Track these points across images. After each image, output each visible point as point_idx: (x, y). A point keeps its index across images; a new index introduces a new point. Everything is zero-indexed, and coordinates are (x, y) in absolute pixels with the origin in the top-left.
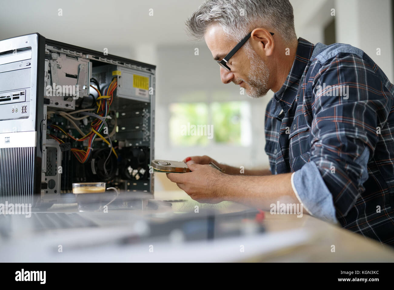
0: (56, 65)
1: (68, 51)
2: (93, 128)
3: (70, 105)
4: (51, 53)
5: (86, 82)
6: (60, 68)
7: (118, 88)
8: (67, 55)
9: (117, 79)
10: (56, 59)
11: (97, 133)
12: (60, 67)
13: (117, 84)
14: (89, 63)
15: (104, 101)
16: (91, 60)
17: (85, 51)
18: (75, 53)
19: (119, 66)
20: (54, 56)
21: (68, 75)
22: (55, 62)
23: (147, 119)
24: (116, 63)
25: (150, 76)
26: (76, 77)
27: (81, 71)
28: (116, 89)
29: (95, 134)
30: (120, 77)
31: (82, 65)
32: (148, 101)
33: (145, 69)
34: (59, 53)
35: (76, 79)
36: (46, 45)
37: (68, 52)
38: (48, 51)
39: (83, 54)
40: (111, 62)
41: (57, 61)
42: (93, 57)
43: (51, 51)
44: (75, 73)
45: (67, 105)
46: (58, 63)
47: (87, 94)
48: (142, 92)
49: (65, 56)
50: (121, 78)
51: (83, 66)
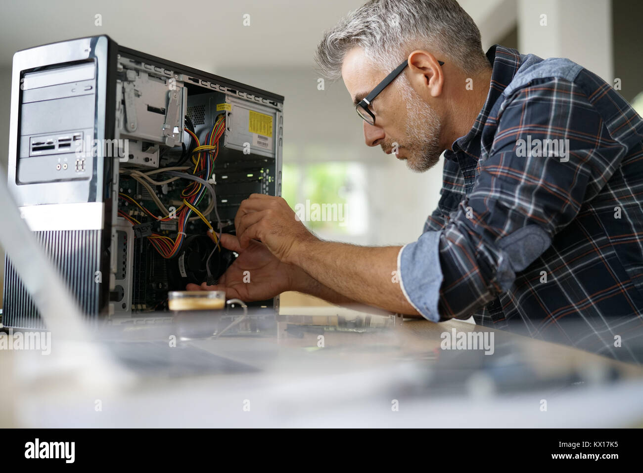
0: (133, 91)
1: (152, 67)
2: (186, 199)
3: (151, 160)
4: (125, 70)
5: (178, 121)
6: (139, 96)
7: (227, 132)
8: (150, 75)
9: (225, 117)
10: (133, 80)
11: (193, 208)
12: (139, 93)
13: (225, 127)
14: (183, 88)
15: (205, 153)
16: (186, 84)
17: (179, 69)
18: (162, 71)
19: (228, 95)
20: (131, 74)
21: (150, 109)
22: (131, 85)
23: (266, 186)
24: (225, 90)
25: (275, 114)
26: (162, 112)
27: (170, 101)
28: (224, 135)
29: (189, 209)
30: (229, 114)
31: (172, 92)
32: (270, 156)
33: (267, 102)
34: (138, 71)
35: (163, 116)
36: (119, 57)
37: (152, 69)
38: (121, 67)
39: (176, 73)
40: (217, 88)
41: (134, 83)
42: (190, 79)
43: (125, 67)
44: (161, 105)
45: (147, 160)
46: (136, 88)
47: (179, 141)
48: (262, 141)
49: (147, 75)
50: (230, 116)
51: (175, 94)
